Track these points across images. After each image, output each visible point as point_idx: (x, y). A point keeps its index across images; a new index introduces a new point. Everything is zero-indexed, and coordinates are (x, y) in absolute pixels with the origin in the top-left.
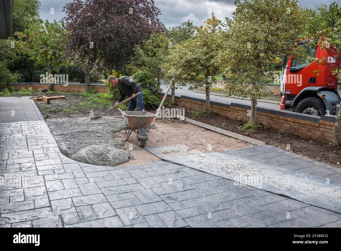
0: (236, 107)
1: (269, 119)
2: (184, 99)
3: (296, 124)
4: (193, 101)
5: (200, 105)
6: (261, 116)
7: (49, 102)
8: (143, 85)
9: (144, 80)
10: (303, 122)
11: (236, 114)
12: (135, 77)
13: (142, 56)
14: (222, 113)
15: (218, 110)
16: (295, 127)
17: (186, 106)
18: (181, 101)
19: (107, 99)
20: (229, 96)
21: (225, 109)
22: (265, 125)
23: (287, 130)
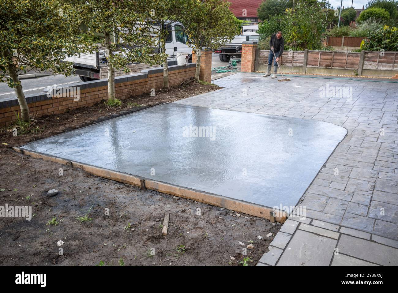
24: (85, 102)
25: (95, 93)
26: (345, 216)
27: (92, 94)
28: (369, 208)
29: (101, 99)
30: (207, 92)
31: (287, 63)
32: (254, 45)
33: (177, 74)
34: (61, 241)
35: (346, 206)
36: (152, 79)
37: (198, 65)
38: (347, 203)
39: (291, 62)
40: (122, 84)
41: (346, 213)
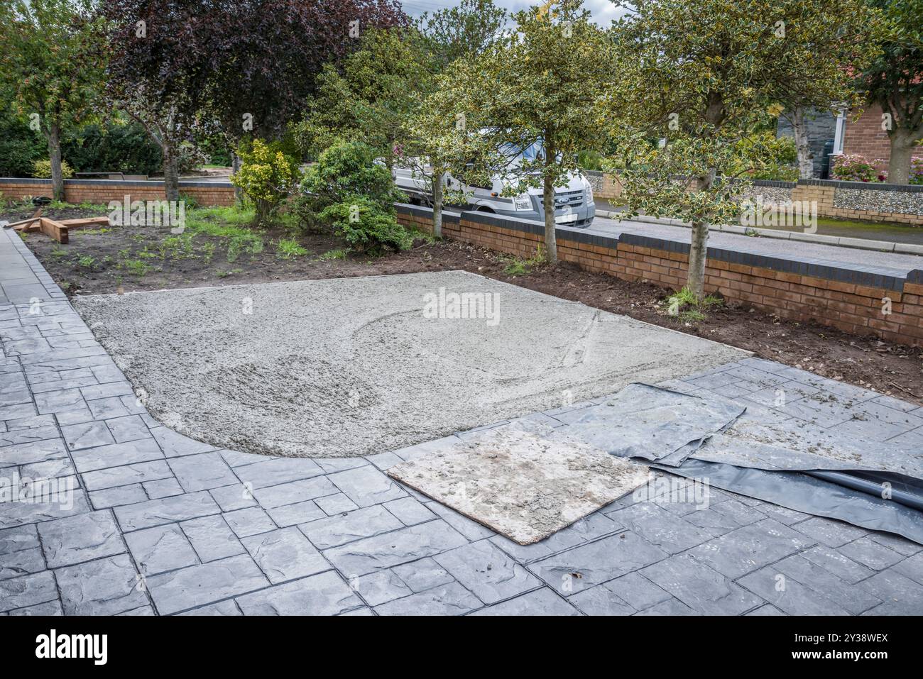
0: (638, 244)
1: (741, 281)
2: (470, 224)
3: (828, 295)
4: (500, 230)
5: (522, 241)
6: (716, 273)
7: (67, 237)
8: (352, 183)
9: (356, 169)
10: (850, 288)
11: (636, 265)
12: (327, 161)
13: (345, 98)
14: (591, 262)
15: (579, 253)
16: (825, 302)
17: (478, 243)
18: (463, 229)
19: (240, 225)
20: (634, 217)
21: (602, 250)
22: (729, 297)
23: (800, 310)
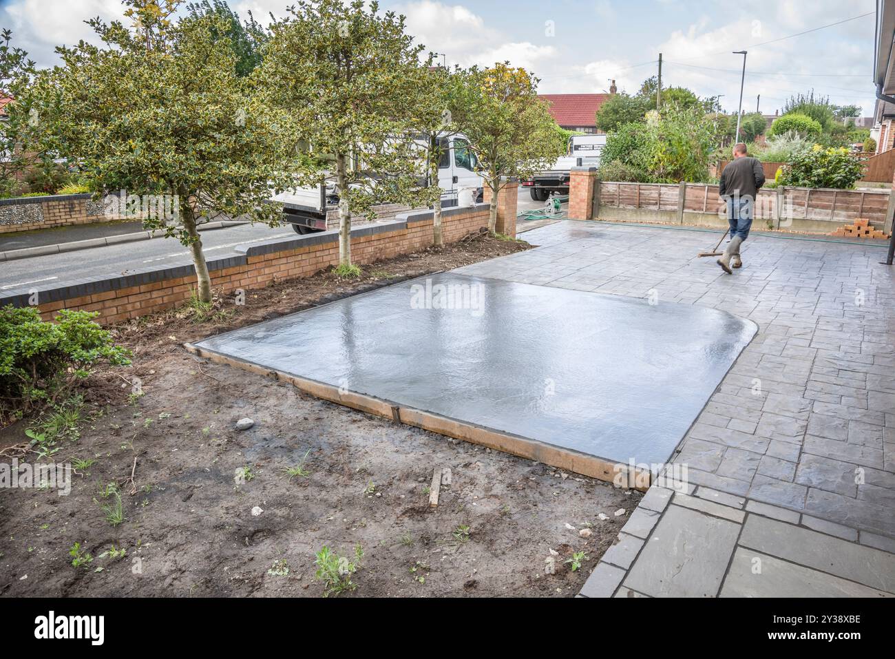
0: (266, 253)
6: (327, 252)
11: (267, 271)
21: (231, 271)
24: (301, 269)
25: (318, 254)
26: (755, 481)
27: (313, 255)
28: (797, 467)
29: (327, 264)
30: (509, 254)
31: (650, 204)
32: (592, 173)
33: (456, 222)
34: (258, 508)
35: (757, 462)
36: (413, 230)
37: (494, 207)
38: (758, 457)
39: (657, 203)
40: (362, 240)
41: (756, 475)
